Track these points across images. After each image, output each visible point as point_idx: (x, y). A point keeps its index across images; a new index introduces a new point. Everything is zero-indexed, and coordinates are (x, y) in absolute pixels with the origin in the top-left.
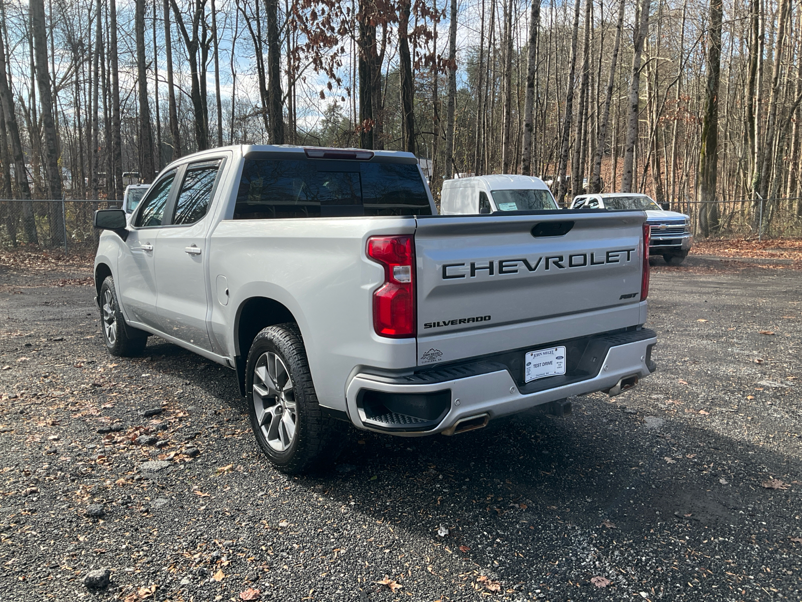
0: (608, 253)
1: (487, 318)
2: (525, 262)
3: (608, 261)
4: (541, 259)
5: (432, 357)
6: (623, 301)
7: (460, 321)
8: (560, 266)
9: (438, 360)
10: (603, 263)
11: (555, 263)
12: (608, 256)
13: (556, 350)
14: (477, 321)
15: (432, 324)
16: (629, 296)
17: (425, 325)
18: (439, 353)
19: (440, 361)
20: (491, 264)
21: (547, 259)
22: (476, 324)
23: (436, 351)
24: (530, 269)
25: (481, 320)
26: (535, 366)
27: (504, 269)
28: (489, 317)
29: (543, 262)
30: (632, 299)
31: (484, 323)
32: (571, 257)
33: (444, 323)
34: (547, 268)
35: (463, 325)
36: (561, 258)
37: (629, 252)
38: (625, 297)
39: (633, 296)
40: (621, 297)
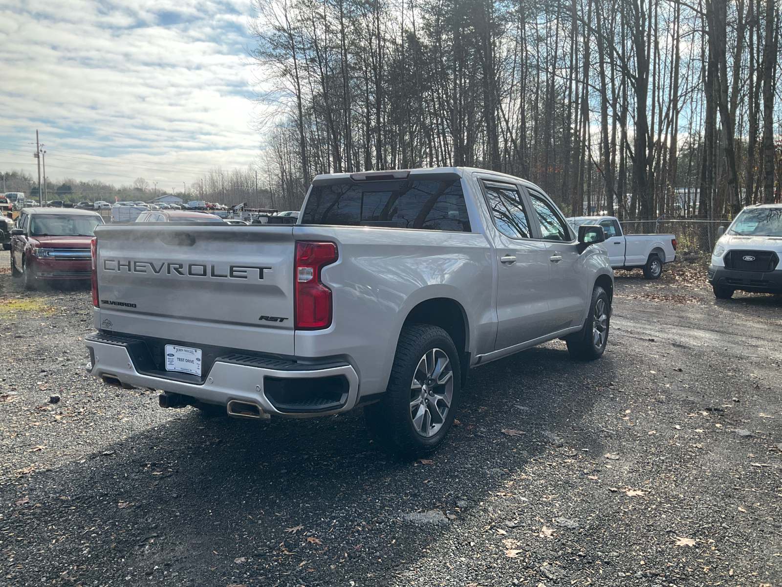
0: (232, 267)
2: (152, 265)
3: (232, 275)
4: (163, 264)
5: (107, 325)
6: (264, 322)
7: (119, 304)
8: (180, 273)
9: (110, 328)
10: (226, 277)
11: (176, 269)
12: (232, 271)
13: (195, 351)
14: (128, 306)
16: (274, 319)
17: (102, 301)
18: (111, 324)
20: (129, 262)
21: (169, 265)
23: (109, 322)
24: (156, 272)
25: (131, 306)
26: (179, 359)
27: (138, 268)
29: (165, 267)
30: (278, 323)
31: (133, 309)
32: (190, 266)
33: (110, 302)
34: (169, 273)
36: (181, 266)
37: (261, 269)
38: (267, 318)
39: (279, 320)
40: (262, 318)
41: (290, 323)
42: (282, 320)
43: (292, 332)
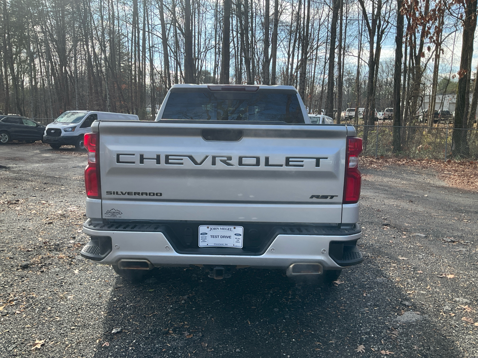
1: (159, 194)
2: (191, 158)
3: (288, 165)
4: (207, 157)
5: (113, 214)
6: (315, 200)
7: (135, 194)
8: (229, 164)
9: (118, 217)
10: (282, 166)
11: (222, 161)
12: (288, 161)
13: (235, 228)
14: (150, 195)
15: (112, 192)
16: (326, 197)
17: (107, 192)
18: (119, 213)
19: (120, 218)
20: (158, 156)
21: (214, 158)
22: (148, 197)
23: (117, 211)
24: (196, 163)
25: (154, 195)
26: (213, 236)
27: (170, 161)
28: (161, 194)
29: (209, 159)
30: (328, 200)
31: (155, 197)
32: (240, 158)
33: (122, 192)
34: (214, 164)
35: (137, 197)
36: (230, 158)
37: (318, 160)
38: (318, 197)
39: (329, 197)
40: (312, 197)
41: (340, 199)
42: (332, 197)
43: (340, 206)
